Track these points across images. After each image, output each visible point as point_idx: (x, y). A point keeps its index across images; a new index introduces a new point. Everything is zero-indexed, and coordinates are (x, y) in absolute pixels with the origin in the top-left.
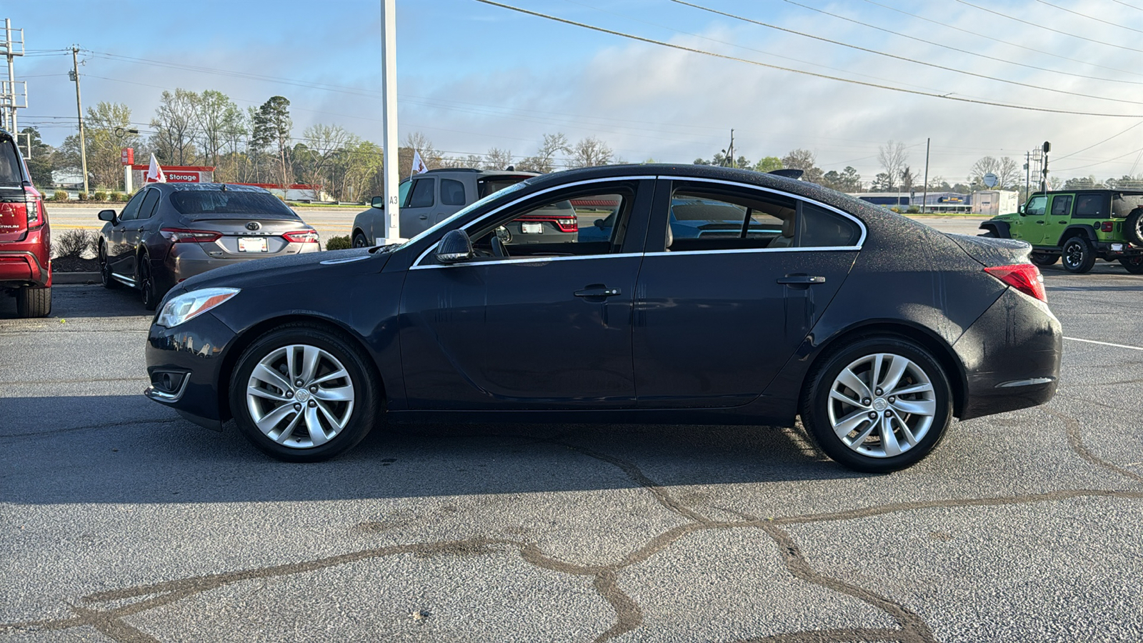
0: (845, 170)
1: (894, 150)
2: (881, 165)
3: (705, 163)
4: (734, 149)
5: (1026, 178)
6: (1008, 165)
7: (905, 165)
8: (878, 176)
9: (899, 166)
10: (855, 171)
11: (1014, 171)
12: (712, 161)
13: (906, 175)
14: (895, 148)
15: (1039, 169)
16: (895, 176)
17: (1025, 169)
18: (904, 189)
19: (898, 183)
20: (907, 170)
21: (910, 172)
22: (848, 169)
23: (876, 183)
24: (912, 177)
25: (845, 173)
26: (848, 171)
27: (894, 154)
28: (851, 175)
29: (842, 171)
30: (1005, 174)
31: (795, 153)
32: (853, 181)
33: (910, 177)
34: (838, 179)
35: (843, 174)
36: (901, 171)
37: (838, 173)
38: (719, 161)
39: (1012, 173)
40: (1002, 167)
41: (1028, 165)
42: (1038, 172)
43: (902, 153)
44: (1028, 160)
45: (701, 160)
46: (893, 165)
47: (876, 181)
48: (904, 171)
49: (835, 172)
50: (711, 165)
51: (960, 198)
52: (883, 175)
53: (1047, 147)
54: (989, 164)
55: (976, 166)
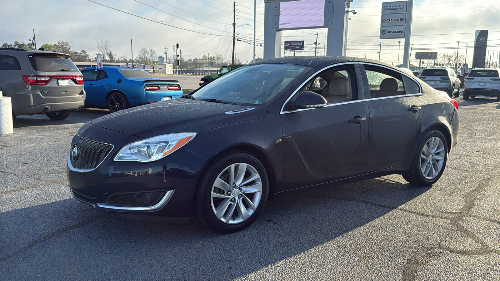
0: (81, 51)
1: (104, 43)
2: (99, 50)
3: (9, 46)
4: (36, 40)
5: (166, 58)
6: (152, 52)
7: (110, 50)
8: (97, 55)
9: (107, 50)
10: (86, 52)
11: (155, 55)
12: (13, 44)
13: (110, 55)
14: (104, 42)
15: (176, 55)
16: (105, 56)
17: (165, 54)
18: (111, 61)
19: (108, 58)
20: (111, 53)
21: (112, 53)
22: (83, 51)
23: (97, 58)
24: (113, 55)
25: (81, 53)
26: (83, 52)
27: (104, 45)
28: (84, 54)
29: (80, 52)
30: (151, 56)
31: (61, 43)
32: (86, 57)
33: (112, 56)
34: (79, 56)
35: (80, 53)
36: (108, 53)
37: (78, 53)
38: (17, 45)
39: (154, 56)
40: (150, 53)
41: (166, 52)
42: (175, 56)
43: (108, 45)
44: (166, 50)
45: (7, 44)
46: (104, 50)
47: (96, 57)
48: (109, 53)
49: (77, 52)
50: (13, 47)
51: (141, 66)
52: (99, 54)
53: (178, 46)
54: (144, 51)
55: (140, 52)
